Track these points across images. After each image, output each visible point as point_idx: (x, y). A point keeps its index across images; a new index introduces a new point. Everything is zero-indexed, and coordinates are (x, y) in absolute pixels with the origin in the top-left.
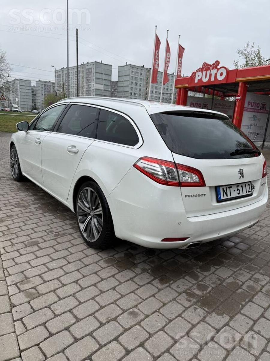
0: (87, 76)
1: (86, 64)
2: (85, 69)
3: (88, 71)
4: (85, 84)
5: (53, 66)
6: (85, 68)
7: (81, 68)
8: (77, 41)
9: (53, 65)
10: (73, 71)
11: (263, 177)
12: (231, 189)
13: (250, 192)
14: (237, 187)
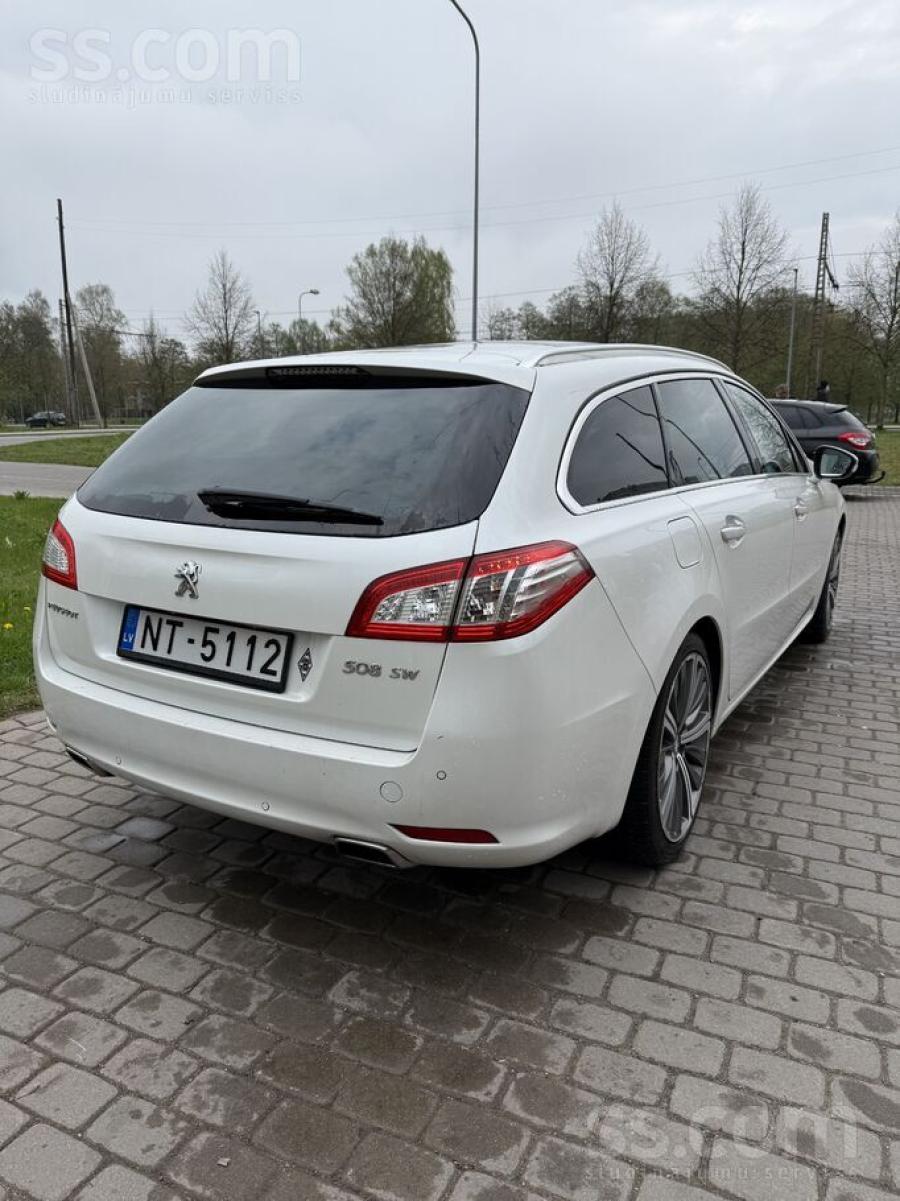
11: (349, 633)
12: (178, 629)
13: (274, 673)
14: (208, 630)
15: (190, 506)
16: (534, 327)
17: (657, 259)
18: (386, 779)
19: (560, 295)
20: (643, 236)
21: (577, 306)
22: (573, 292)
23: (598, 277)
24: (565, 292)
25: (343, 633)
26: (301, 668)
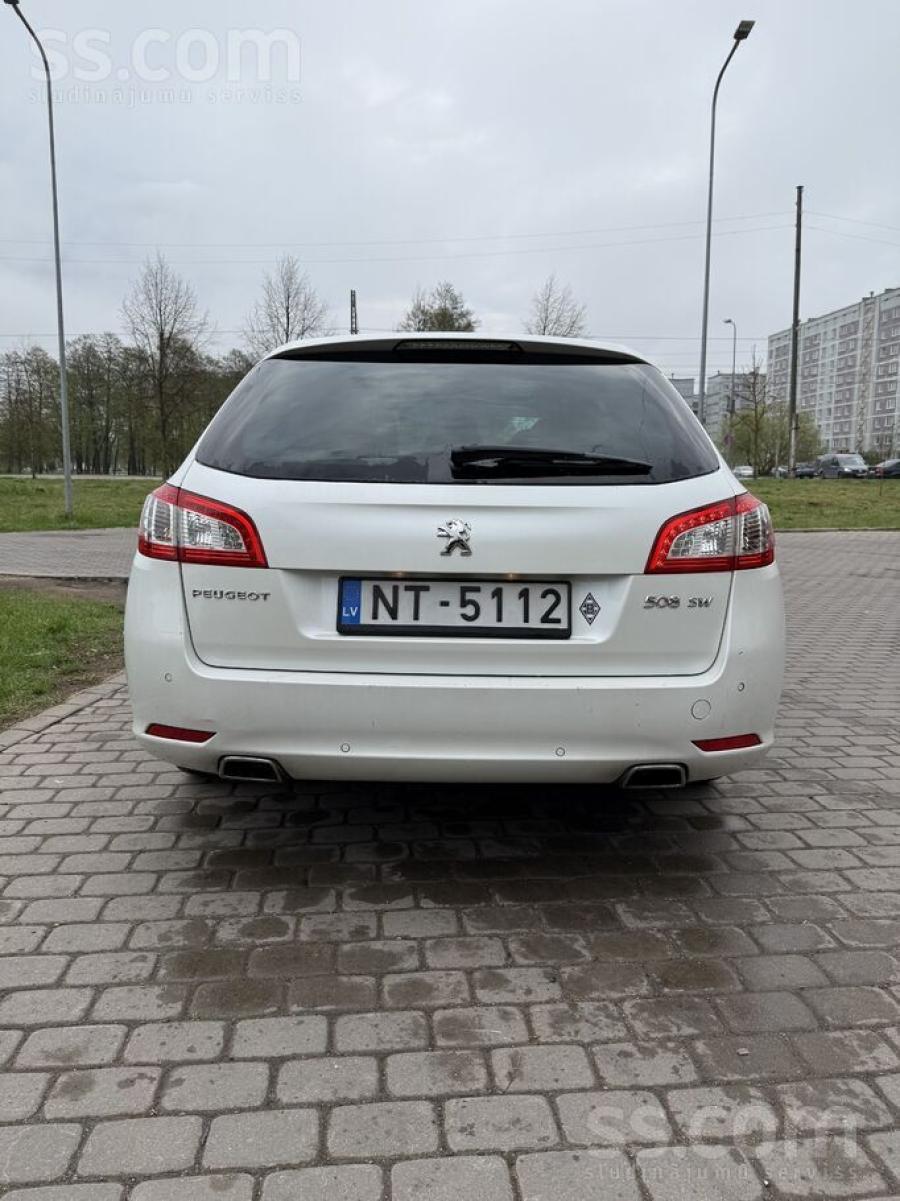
0: (883, 334)
1: (880, 296)
2: (877, 313)
3: (890, 317)
4: (874, 363)
5: (729, 321)
6: (877, 308)
7: (862, 314)
8: (799, 225)
9: (728, 318)
10: (832, 328)
11: (648, 571)
12: (423, 594)
13: (558, 621)
14: (464, 591)
15: (427, 465)
16: (46, 373)
17: (206, 316)
18: (703, 697)
19: (75, 342)
20: (190, 292)
21: (95, 356)
22: (89, 341)
23: (146, 326)
24: (80, 340)
25: (642, 570)
26: (585, 613)
